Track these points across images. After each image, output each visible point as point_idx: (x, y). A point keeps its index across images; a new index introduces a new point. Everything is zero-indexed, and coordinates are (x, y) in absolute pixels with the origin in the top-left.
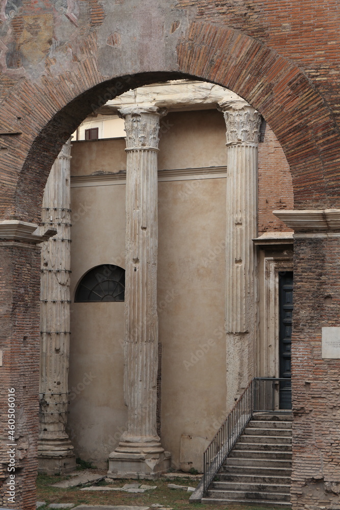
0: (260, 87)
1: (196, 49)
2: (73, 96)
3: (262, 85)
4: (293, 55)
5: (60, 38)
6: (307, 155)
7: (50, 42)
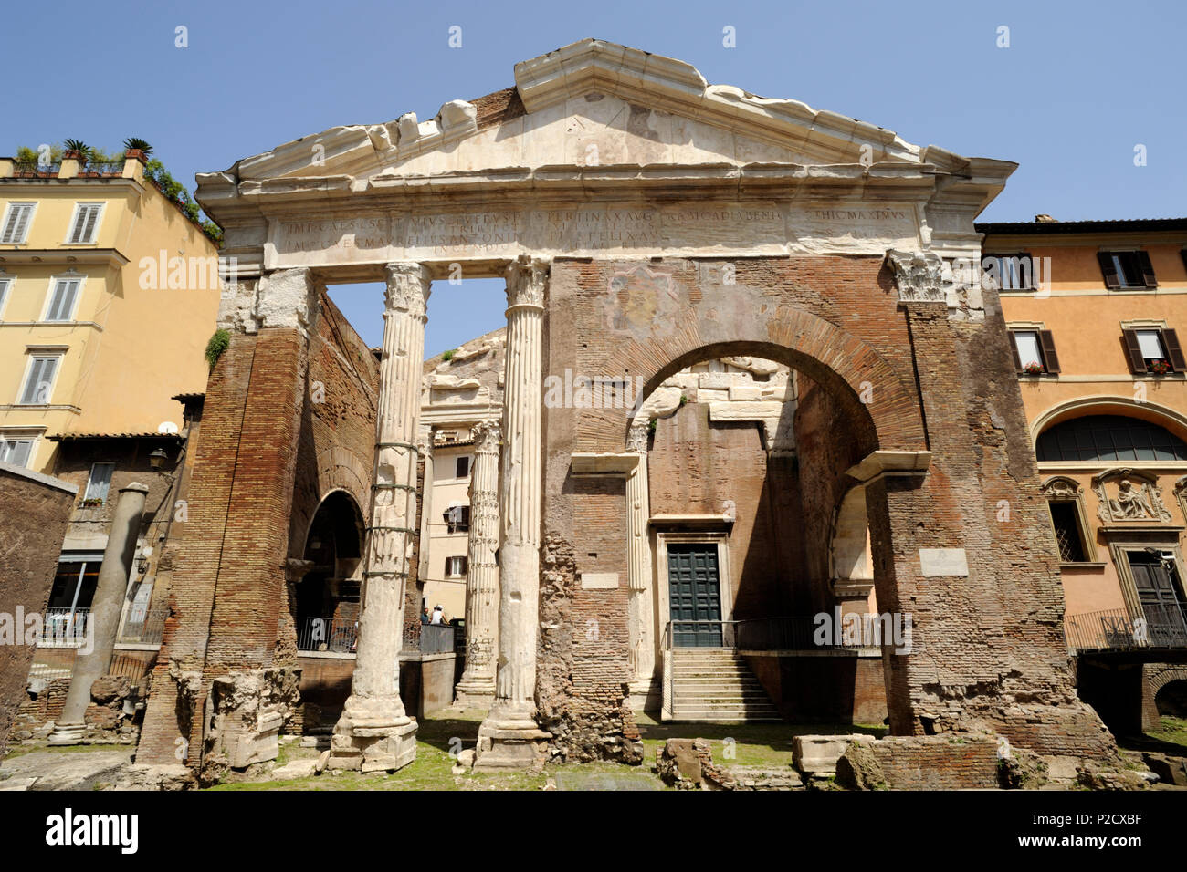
0: (840, 358)
1: (783, 326)
2: (677, 355)
3: (842, 356)
4: (864, 337)
5: (663, 310)
6: (886, 411)
7: (654, 312)
